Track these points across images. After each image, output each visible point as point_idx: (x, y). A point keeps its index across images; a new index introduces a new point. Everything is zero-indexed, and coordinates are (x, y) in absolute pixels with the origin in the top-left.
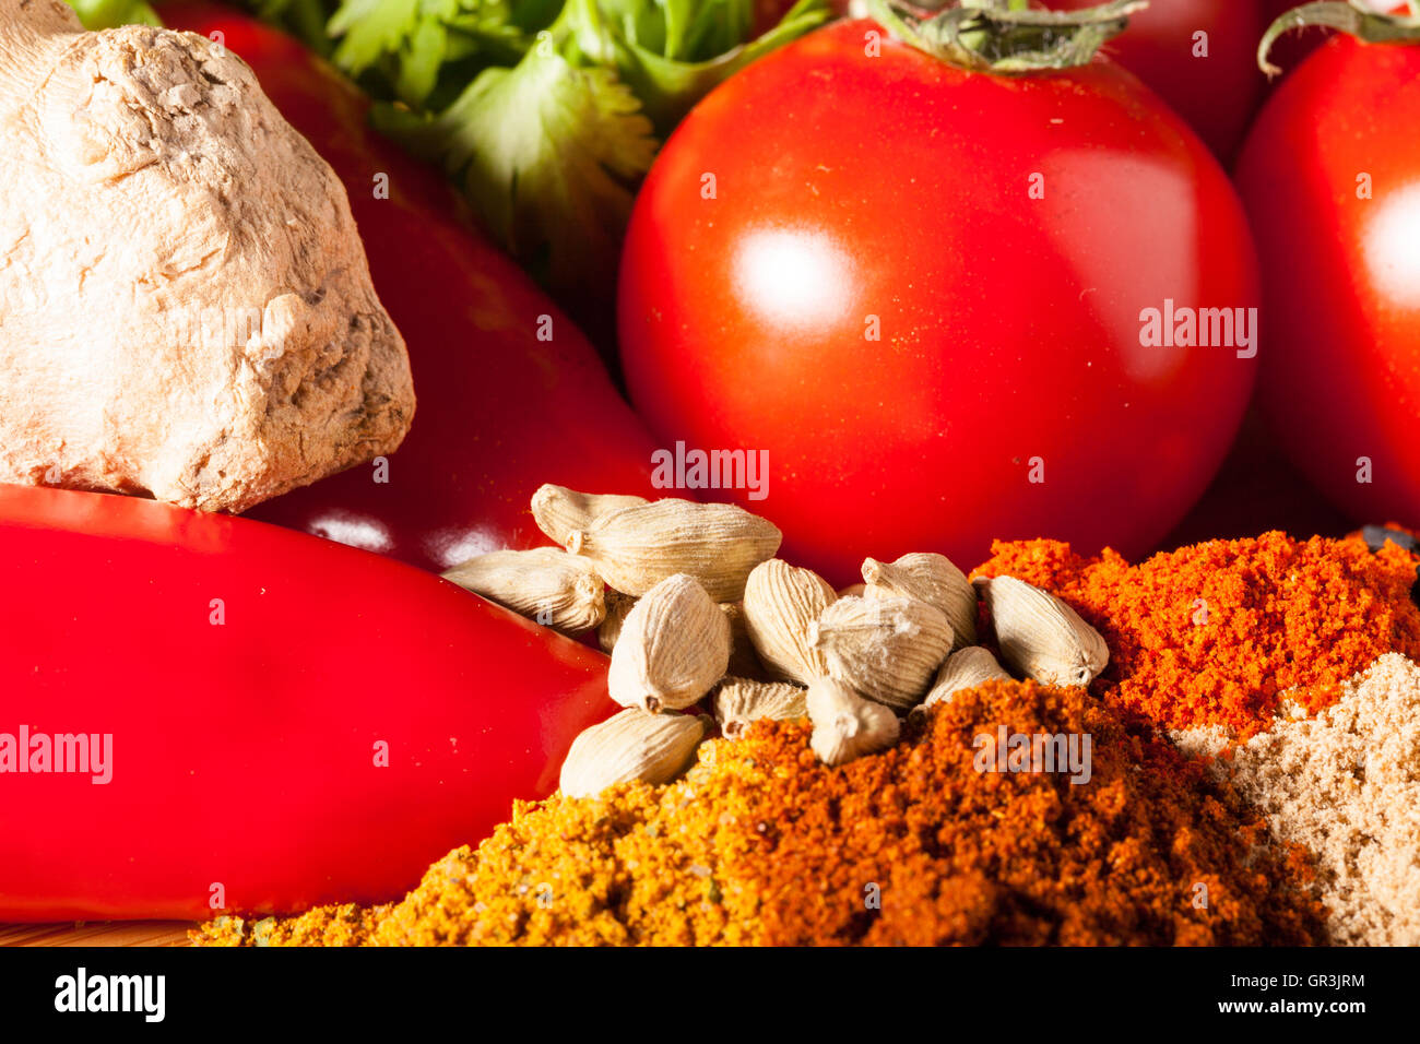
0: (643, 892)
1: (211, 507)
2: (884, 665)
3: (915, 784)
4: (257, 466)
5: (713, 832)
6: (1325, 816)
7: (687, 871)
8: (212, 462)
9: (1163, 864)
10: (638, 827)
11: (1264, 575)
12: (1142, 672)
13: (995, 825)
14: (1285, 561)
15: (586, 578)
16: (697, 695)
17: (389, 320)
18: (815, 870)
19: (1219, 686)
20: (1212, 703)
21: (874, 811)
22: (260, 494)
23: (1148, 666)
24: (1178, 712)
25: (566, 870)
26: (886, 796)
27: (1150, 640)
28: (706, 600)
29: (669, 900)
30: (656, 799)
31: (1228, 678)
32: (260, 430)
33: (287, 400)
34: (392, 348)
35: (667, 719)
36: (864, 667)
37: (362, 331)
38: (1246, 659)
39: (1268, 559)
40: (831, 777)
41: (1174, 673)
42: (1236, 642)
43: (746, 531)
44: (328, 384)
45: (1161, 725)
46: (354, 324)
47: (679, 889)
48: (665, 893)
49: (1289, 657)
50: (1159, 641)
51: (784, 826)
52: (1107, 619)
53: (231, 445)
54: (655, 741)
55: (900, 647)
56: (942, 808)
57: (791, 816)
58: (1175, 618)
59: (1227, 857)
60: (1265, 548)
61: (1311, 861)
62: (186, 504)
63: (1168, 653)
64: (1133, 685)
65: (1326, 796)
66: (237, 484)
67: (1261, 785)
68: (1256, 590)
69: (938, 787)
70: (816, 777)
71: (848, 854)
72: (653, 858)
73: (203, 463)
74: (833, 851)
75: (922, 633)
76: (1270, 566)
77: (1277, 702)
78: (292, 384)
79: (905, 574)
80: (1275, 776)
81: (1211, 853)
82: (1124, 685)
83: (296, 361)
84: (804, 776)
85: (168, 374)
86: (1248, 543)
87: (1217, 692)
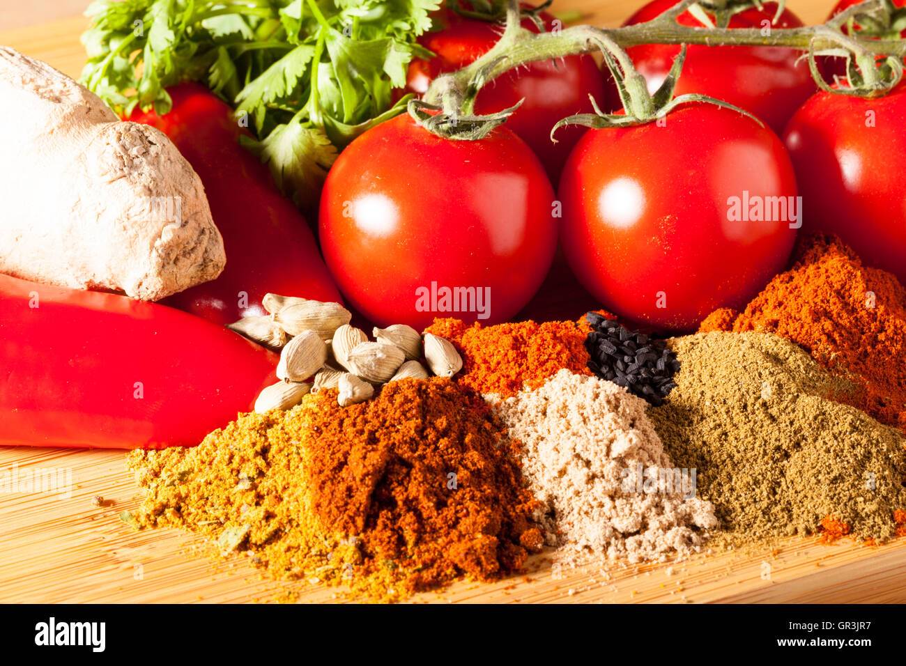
0: (273, 450)
1: (145, 299)
2: (373, 368)
3: (369, 416)
4: (159, 286)
5: (300, 429)
6: (529, 429)
7: (290, 443)
8: (143, 284)
9: (460, 447)
10: (275, 426)
11: (522, 337)
12: (474, 372)
13: (398, 431)
14: (531, 332)
15: (278, 329)
16: (306, 377)
17: (217, 230)
18: (329, 445)
19: (499, 378)
20: (497, 385)
21: (354, 425)
22: (162, 295)
23: (476, 370)
24: (484, 386)
25: (247, 441)
26: (359, 420)
27: (478, 360)
28: (318, 340)
29: (282, 453)
30: (283, 415)
31: (503, 376)
32: (160, 274)
33: (172, 262)
34: (216, 241)
35: (295, 384)
36: (365, 369)
37: (205, 234)
38: (512, 368)
39: (524, 331)
40: (342, 411)
41: (484, 373)
42: (508, 362)
43: (336, 314)
44: (188, 256)
45: (479, 392)
46: (203, 232)
47: (286, 449)
48: (281, 450)
49: (528, 368)
50: (481, 361)
51: (324, 428)
52: (465, 351)
53: (149, 278)
54: (287, 394)
55: (379, 362)
56: (378, 425)
57: (326, 425)
58: (488, 352)
59: (488, 444)
60: (524, 327)
61: (520, 446)
62: (137, 298)
63: (483, 365)
64: (469, 377)
65: (532, 422)
66: (153, 292)
67: (509, 416)
68: (517, 343)
69: (378, 417)
70: (337, 411)
71: (341, 441)
72: (278, 438)
73: (140, 284)
74: (336, 439)
75: (388, 357)
76: (525, 334)
77: (522, 385)
78: (173, 257)
79: (389, 333)
80: (515, 413)
81: (481, 442)
82: (466, 376)
83: (175, 249)
84: (333, 410)
85: (127, 252)
86: (517, 325)
87: (498, 381)
